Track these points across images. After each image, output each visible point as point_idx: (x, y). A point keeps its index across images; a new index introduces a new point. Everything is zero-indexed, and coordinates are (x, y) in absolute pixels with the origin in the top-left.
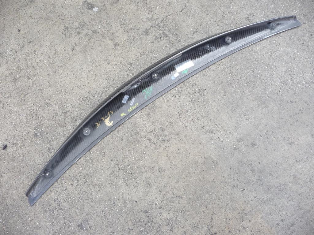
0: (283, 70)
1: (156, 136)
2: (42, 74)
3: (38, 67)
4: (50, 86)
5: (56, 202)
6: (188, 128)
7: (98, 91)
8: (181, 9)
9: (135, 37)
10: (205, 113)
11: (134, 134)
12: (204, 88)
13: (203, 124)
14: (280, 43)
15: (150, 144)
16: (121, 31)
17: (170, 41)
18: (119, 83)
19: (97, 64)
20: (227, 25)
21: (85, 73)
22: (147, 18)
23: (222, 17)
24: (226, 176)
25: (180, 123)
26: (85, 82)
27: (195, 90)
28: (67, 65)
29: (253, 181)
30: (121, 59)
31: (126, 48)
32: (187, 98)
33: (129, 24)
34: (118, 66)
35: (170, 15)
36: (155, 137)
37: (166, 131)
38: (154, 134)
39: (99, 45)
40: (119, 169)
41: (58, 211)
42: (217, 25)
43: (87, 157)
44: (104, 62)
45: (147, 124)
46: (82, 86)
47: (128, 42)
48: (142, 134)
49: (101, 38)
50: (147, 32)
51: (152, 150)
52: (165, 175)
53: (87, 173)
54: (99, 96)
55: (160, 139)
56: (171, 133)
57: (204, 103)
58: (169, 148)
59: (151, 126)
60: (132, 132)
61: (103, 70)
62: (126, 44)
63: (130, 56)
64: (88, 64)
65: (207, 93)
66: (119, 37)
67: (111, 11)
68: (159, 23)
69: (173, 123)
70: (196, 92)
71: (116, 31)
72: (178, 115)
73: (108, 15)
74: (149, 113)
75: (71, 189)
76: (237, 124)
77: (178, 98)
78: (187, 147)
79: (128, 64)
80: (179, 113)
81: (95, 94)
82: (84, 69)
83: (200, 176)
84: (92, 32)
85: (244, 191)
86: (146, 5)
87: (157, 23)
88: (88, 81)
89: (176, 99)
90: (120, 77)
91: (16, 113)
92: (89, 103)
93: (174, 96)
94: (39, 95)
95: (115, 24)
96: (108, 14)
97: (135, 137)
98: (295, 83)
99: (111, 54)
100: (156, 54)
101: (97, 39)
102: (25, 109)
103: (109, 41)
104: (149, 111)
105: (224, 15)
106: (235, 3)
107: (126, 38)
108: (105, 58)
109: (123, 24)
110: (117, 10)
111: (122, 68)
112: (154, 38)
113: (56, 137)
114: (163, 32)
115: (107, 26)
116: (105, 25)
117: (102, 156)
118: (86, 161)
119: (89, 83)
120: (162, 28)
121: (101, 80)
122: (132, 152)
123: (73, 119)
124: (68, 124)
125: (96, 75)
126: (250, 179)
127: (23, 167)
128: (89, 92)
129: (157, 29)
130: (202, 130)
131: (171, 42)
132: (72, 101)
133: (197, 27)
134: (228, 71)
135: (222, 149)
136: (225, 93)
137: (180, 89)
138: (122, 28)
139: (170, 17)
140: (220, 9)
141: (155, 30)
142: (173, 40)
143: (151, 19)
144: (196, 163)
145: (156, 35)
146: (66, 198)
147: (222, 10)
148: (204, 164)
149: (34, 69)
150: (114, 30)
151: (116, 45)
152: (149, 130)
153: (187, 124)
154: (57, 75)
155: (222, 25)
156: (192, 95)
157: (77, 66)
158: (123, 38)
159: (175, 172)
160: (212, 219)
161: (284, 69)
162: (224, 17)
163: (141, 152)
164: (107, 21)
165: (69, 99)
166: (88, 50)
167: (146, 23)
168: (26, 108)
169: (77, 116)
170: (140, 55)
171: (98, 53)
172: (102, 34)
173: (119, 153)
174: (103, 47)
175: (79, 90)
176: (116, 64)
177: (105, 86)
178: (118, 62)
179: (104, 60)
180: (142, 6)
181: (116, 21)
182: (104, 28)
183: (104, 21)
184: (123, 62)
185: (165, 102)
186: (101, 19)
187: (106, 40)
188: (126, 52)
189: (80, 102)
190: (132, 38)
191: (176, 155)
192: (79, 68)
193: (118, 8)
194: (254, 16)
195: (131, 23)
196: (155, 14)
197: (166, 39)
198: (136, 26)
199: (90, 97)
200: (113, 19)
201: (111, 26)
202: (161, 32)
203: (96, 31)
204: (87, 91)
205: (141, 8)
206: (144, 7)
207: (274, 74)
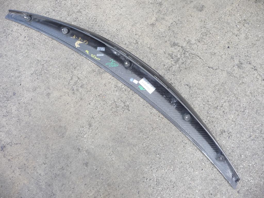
0: (172, 179)
1: (76, 83)
5: (11, 32)
6: (89, 106)
7: (104, 27)
8: (211, 66)
9: (166, 37)
10: (106, 116)
11: (73, 66)
12: (130, 109)
14: (203, 170)
15: (68, 80)
16: (169, 24)
17: (171, 67)
18: (116, 40)
19: (129, 17)
20: (208, 113)
21: (118, 12)
22: (190, 40)
23: (216, 106)
24: (54, 147)
25: (92, 98)
26: (110, 15)
27: (126, 102)
29: (53, 170)
30: (140, 34)
31: (152, 34)
32: (116, 97)
34: (132, 34)
35: (200, 58)
36: (74, 82)
37: (82, 89)
38: (77, 81)
39: (148, 12)
40: (43, 65)
41: (5, 35)
42: (204, 103)
43: (48, 40)
44: (132, 22)
45: (84, 73)
46: (106, 14)
47: (159, 33)
48: (75, 72)
49: (156, 11)
50: (174, 45)
51: (63, 83)
52: (45, 99)
53: (36, 43)
54: (100, 29)
55: (74, 87)
56: (81, 93)
57: (115, 113)
58: (68, 96)
59: (84, 76)
60: (75, 64)
61: (125, 24)
62: (156, 32)
63: (144, 39)
64: (127, 11)
65: (126, 113)
66: (162, 24)
67: (187, 9)
68: (188, 52)
69: (90, 93)
70: (124, 103)
71: (167, 20)
72: (99, 95)
73: (181, 8)
74: (95, 71)
75: (22, 38)
76: (103, 145)
77: (114, 90)
78: (72, 109)
79: (137, 40)
80: (101, 95)
81: (101, 26)
82: (121, 10)
83: (49, 126)
84: (160, 2)
85: (43, 165)
86: (205, 34)
87: (188, 50)
89: (113, 88)
90: (122, 38)
92: (92, 25)
93: (116, 86)
95: (174, 17)
96: (183, 7)
97: (71, 67)
98: (160, 193)
99: (143, 24)
100: (153, 60)
101: (154, 8)
103: (155, 18)
104: (97, 70)
105: (219, 108)
106: (238, 115)
107: (162, 30)
108: (136, 22)
109: (177, 23)
110: (191, 13)
111: (131, 37)
112: (170, 53)
113: (59, 13)
114: (179, 59)
116: (170, 10)
117: (51, 49)
118: (44, 40)
119: (110, 18)
120: (183, 56)
121: (115, 25)
122: (58, 69)
123: (76, 19)
124: (71, 17)
125: (118, 20)
126: (55, 168)
127: (31, 2)
128: (101, 21)
129: (181, 53)
130: (89, 118)
131: (171, 68)
132: (90, 12)
133: (195, 86)
134: (155, 126)
135: (76, 138)
136: (131, 129)
137: (124, 89)
138: (172, 23)
139: (198, 59)
140: (225, 102)
141: (179, 51)
142: (173, 69)
143: (191, 44)
144: (60, 121)
145: (174, 53)
146: (15, 37)
147: (224, 104)
148: (60, 127)
150: (167, 18)
151: (153, 25)
152: (79, 76)
153: (92, 104)
155: (206, 108)
156: (121, 101)
157: (123, 4)
158: (161, 28)
159: (49, 106)
160: (17, 144)
161: (174, 180)
162: (217, 108)
163: (60, 76)
164: (175, 9)
165: (91, 9)
167: (184, 41)
169: (79, 20)
170: (148, 46)
171: (140, 15)
172: (160, 10)
173: (55, 60)
174: (147, 16)
175: (102, 13)
176: (133, 32)
177: (111, 30)
178: (136, 32)
179: (135, 21)
180: (202, 32)
181: (177, 17)
182: (167, 10)
183: (174, 7)
184: (137, 36)
185: (108, 81)
186: (176, 4)
187: (155, 15)
188: (148, 35)
189: (91, 18)
190: (164, 35)
191: (63, 103)
192: (121, 6)
193: (193, 13)
194: (229, 137)
195: (179, 29)
196: (198, 46)
197: (173, 63)
198: (178, 34)
199: (97, 23)
200: (178, 14)
201: (171, 15)
202: (179, 56)
203: (162, 5)
204: (102, 19)
205: (200, 32)
206: (202, 34)
207: (165, 170)
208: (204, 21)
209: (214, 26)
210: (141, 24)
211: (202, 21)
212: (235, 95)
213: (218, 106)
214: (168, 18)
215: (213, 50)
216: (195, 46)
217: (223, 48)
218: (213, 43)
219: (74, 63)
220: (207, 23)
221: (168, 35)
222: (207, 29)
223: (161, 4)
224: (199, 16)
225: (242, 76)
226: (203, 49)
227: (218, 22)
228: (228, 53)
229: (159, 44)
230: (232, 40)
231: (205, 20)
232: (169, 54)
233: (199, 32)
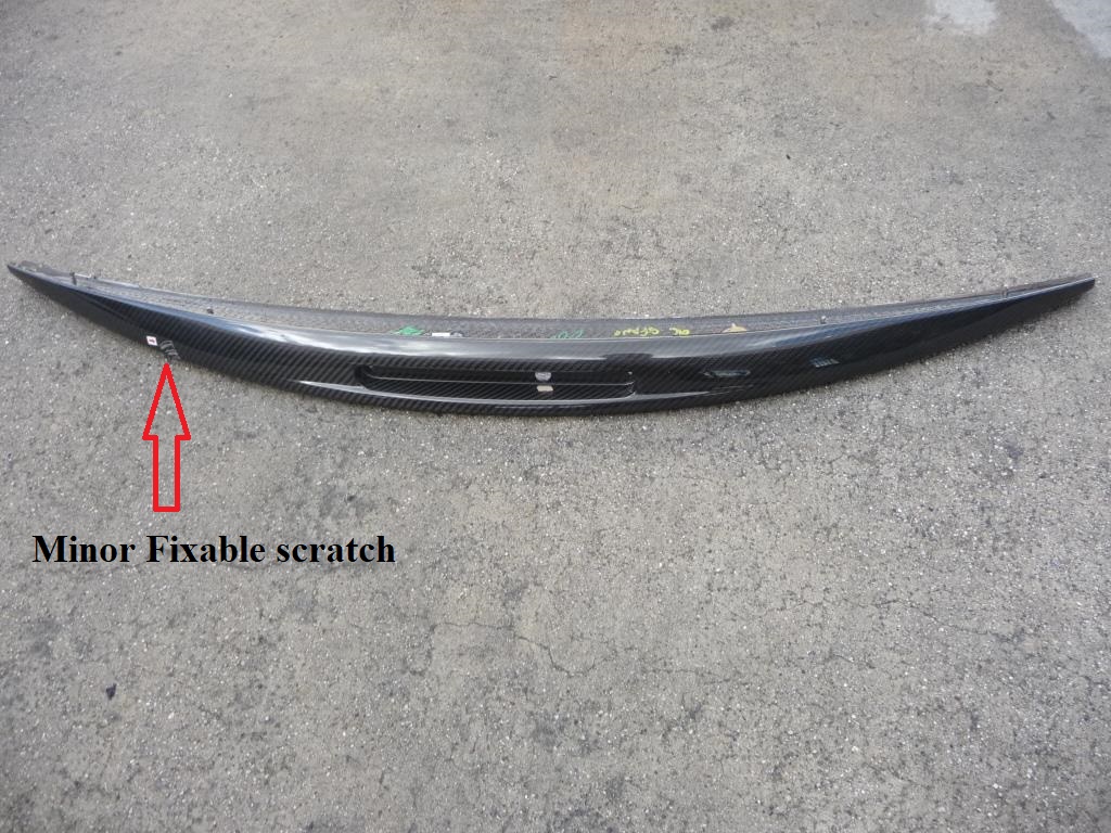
0: (210, 202)
1: (634, 242)
2: (897, 690)
3: (908, 747)
4: (883, 604)
5: (1005, 250)
6: (543, 218)
7: (706, 459)
9: (424, 570)
10: (475, 223)
11: (689, 278)
12: (413, 271)
13: (506, 206)
15: (664, 236)
16: (443, 642)
17: (341, 466)
18: (619, 439)
21: (711, 556)
24: (560, 108)
25: (551, 236)
26: (732, 521)
27: (436, 283)
28: (762, 650)
29: (521, 79)
31: (490, 550)
33: (391, 650)
34: (574, 499)
36: (641, 242)
37: (602, 239)
38: (636, 250)
39: (576, 643)
40: (786, 230)
43: (858, 300)
44: (614, 551)
45: (634, 279)
46: (754, 514)
47: (462, 571)
48: (665, 267)
51: (671, 222)
52: (684, 167)
53: (883, 267)
54: (715, 441)
55: (632, 232)
56: (594, 229)
57: (452, 242)
58: (626, 204)
60: (689, 285)
63: (508, 507)
64: (678, 589)
65: (419, 257)
66: (474, 621)
67: (394, 790)
69: (566, 245)
70: (442, 276)
71: (461, 655)
73: (423, 776)
74: (603, 301)
76: (435, 169)
78: (584, 186)
79: (537, 482)
80: (530, 256)
81: (722, 455)
82: (706, 578)
83: (612, 130)
84: (553, 743)
85: (554, 75)
86: (246, 694)
88: (720, 516)
89: (505, 290)
90: (600, 457)
91: (1080, 586)
92: (763, 437)
93: (501, 301)
94: (945, 593)
95: (436, 700)
96: (416, 790)
98: (230, 168)
99: (561, 569)
100: (423, 449)
101: (561, 683)
102: (1032, 577)
103: (524, 633)
105: (111, 427)
106: (33, 442)
107: (455, 592)
109: (408, 673)
110: (362, 777)
113: (937, 404)
114: (322, 515)
115: (471, 720)
116: (477, 730)
117: (814, 279)
119: (721, 510)
120: (309, 532)
121: (671, 491)
122: (725, 244)
123: (850, 423)
124: (876, 420)
125: (678, 520)
126: (521, 84)
128: (743, 475)
130: (520, 197)
131: (339, 459)
132: (822, 482)
134: (313, 275)
135: (519, 146)
136: (382, 233)
137: (469, 306)
138: (429, 656)
140: (90, 457)
142: (328, 461)
143: (293, 608)
144: (592, 153)
145: (355, 520)
146: (973, 246)
147: (91, 449)
148: (582, 143)
149: (929, 749)
150: (468, 669)
151: (514, 593)
152: (642, 264)
153: (541, 226)
154: (827, 635)
159: (656, 161)
160: (654, 70)
161: (205, 204)
162: (118, 424)
163: (700, 233)
164: (454, 747)
165: (831, 497)
166: (634, 655)
167: (332, 600)
168: (1025, 576)
169: (832, 424)
170: (473, 488)
171: (605, 606)
172: (525, 691)
173: (762, 259)
174: (567, 620)
175: (772, 508)
176: (576, 509)
177: (670, 460)
178: (564, 513)
179: (605, 561)
180: (264, 702)
181: (420, 709)
182: (489, 718)
183: (466, 756)
184: (545, 501)
185: (538, 301)
186: (466, 786)
187: (534, 646)
188: (503, 533)
189: (793, 463)
190: (437, 576)
191: (624, 185)
192: (722, 597)
193: (351, 782)
194: (58, 366)
195: (379, 645)
196: (261, 615)
197: (342, 483)
198: (377, 618)
199: (751, 456)
200: (422, 731)
201: (455, 704)
202: (328, 522)
203: (535, 735)
204: (748, 483)
205: (273, 694)
206: (260, 687)
207: (238, 208)
208: (272, 773)
209: (212, 774)
210: (570, 564)
211: (284, 767)
212: (54, 502)
213: (115, 430)
214: (462, 670)
215: (182, 634)
216: (271, 609)
217: (138, 672)
218: (194, 671)
219: (694, 286)
220: (256, 772)
221: (418, 584)
222: (243, 735)
223: (541, 737)
224: (308, 785)
225: (30, 591)
226: (232, 615)
227: (196, 813)
228: (107, 661)
229: (437, 522)
230: (100, 747)
231: (267, 782)
232: (372, 506)
233: (279, 693)
